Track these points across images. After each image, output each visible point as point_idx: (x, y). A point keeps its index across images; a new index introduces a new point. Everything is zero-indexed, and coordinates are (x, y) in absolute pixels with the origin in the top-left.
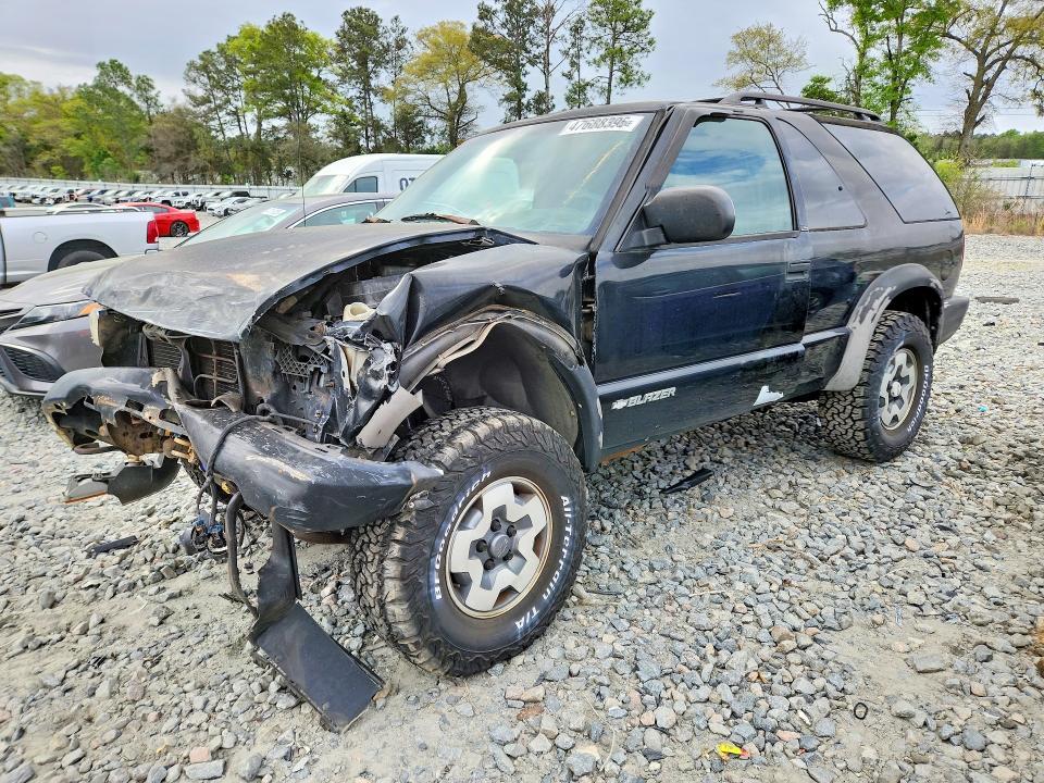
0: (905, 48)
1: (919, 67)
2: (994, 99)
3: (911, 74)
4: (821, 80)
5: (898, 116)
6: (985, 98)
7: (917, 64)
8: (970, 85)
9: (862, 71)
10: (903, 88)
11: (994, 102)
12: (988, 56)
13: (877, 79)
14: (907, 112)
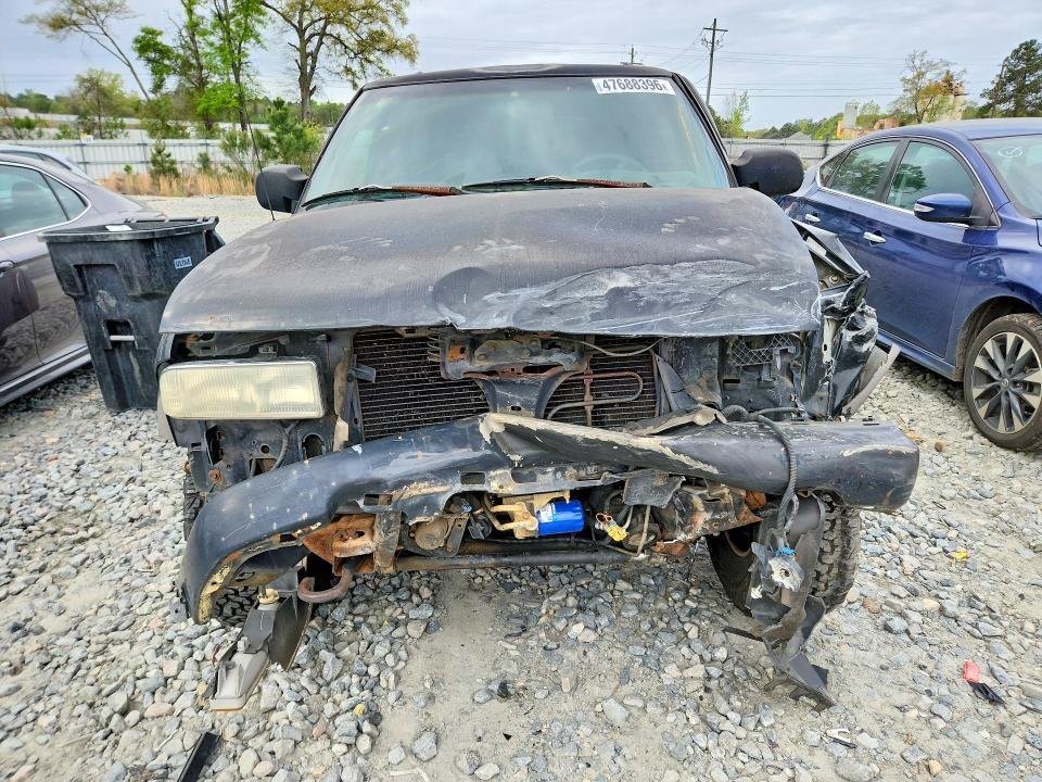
0: (230, 10)
1: (248, 33)
2: (319, 71)
3: (244, 38)
4: (153, 32)
5: (242, 79)
6: (313, 69)
7: (246, 28)
8: (297, 55)
9: (193, 27)
10: (239, 52)
11: (321, 74)
12: (305, 30)
13: (212, 38)
14: (248, 76)
